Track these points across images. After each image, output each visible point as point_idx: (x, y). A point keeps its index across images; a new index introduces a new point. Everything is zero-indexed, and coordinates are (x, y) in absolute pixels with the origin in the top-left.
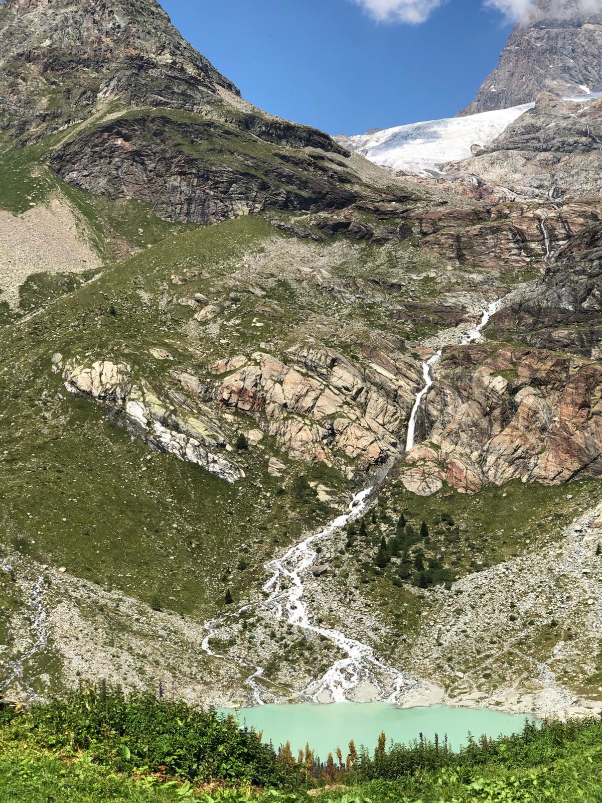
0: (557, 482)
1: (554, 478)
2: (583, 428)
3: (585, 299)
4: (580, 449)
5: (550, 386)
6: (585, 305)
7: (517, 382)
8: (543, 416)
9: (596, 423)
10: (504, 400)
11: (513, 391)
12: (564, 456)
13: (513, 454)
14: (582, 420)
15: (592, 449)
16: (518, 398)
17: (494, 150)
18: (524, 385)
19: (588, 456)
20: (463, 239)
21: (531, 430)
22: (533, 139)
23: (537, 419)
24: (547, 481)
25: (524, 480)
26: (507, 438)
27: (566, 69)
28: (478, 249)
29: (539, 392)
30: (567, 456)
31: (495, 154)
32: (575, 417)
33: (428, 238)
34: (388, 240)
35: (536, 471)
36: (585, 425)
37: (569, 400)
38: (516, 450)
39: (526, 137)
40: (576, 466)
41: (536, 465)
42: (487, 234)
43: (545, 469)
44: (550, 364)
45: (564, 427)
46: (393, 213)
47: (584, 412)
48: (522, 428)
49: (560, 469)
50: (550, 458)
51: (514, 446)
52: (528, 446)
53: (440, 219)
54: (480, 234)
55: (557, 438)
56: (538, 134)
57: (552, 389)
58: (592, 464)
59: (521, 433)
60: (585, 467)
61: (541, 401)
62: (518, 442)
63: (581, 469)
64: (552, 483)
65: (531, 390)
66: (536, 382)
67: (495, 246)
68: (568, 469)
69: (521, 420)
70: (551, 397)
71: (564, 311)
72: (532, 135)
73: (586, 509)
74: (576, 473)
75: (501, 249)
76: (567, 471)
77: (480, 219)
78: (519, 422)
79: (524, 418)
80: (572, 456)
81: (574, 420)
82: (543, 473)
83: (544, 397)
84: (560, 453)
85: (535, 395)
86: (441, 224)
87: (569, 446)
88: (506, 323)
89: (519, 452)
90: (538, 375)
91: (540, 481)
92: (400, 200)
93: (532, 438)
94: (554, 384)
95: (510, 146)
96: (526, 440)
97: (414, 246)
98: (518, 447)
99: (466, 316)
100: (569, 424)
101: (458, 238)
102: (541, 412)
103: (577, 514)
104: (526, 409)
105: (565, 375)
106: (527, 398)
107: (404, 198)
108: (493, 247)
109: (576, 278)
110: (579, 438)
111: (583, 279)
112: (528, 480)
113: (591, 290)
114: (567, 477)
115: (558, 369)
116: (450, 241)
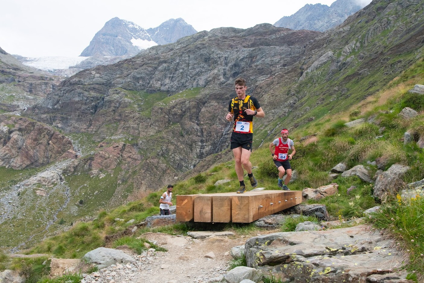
0: (20, 169)
1: (19, 167)
2: (34, 148)
3: (56, 105)
4: (31, 157)
5: (26, 132)
6: (56, 107)
7: (13, 129)
8: (20, 143)
9: (39, 147)
10: (6, 136)
11: (10, 132)
12: (24, 159)
13: (4, 156)
14: (34, 145)
15: (36, 157)
16: (11, 135)
17: (75, 68)
18: (16, 130)
19: (34, 159)
20: (33, 85)
21: (14, 148)
22: (89, 66)
23: (17, 144)
24: (16, 168)
25: (7, 167)
26: (3, 150)
27: (110, 50)
28: (38, 89)
29: (21, 133)
30: (26, 159)
31: (75, 69)
32: (31, 144)
33: (20, 83)
34: (5, 82)
35: (12, 164)
36: (35, 147)
37: (30, 137)
38: (5, 155)
39: (87, 65)
40: (29, 163)
41: (13, 162)
42: (43, 85)
43: (16, 163)
44: (27, 123)
45: (27, 147)
46: (10, 73)
47: (35, 143)
48: (10, 147)
49: (22, 164)
50: (19, 159)
51: (5, 153)
52: (11, 154)
53: (27, 77)
54: (41, 84)
55: (23, 152)
56: (91, 65)
57: (26, 133)
58: (35, 163)
59: (9, 149)
60: (32, 164)
61: (21, 137)
62: (7, 152)
63: (30, 164)
64: (17, 169)
65: (18, 132)
66: (20, 130)
67: (45, 89)
68: (25, 164)
69: (10, 144)
70: (26, 136)
71: (49, 108)
72: (89, 65)
73: (25, 179)
74: (27, 166)
75: (47, 90)
76: (24, 165)
77: (43, 80)
78: (9, 144)
79: (12, 143)
80: (28, 159)
81: (31, 145)
82: (15, 165)
83: (23, 136)
84: (23, 157)
85: (19, 134)
86: (27, 79)
87: (27, 155)
88: (29, 112)
89: (7, 156)
90: (22, 127)
91: (13, 168)
92: (15, 69)
93: (14, 151)
94: (28, 131)
95: (81, 67)
96: (11, 151)
97: (14, 85)
98: (7, 154)
99: (18, 109)
100: (29, 147)
101: (31, 84)
102: (19, 141)
103: (20, 180)
104: (13, 139)
105: (33, 128)
106: (15, 136)
107: (16, 69)
108: (44, 89)
109: (55, 97)
110: (31, 153)
111: (57, 97)
112: (8, 167)
113: (59, 101)
114: (24, 167)
115: (30, 126)
116: (28, 85)
